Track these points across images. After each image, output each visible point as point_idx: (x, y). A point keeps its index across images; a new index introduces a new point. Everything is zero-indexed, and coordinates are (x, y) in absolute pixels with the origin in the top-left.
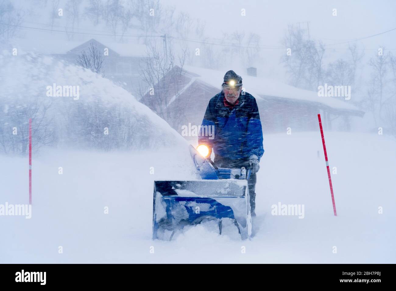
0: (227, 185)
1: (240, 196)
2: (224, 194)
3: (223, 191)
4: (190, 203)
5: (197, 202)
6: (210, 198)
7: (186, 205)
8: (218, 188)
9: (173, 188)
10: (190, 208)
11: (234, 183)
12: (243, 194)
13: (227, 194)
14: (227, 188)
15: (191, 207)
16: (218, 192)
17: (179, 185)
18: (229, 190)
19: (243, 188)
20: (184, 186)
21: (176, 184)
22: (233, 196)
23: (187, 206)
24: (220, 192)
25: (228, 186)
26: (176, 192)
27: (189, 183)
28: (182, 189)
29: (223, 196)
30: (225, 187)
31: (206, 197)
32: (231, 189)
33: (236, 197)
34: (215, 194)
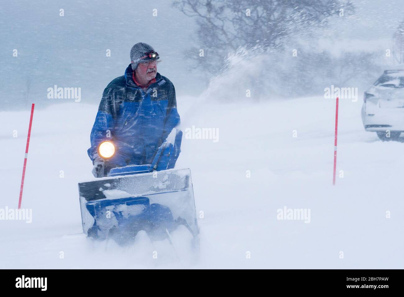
0: (166, 177)
1: (181, 189)
2: (162, 189)
3: (161, 186)
4: (119, 207)
5: (128, 204)
6: (144, 196)
7: (114, 211)
8: (155, 183)
9: (101, 189)
10: (119, 214)
11: (174, 173)
12: (184, 186)
13: (166, 189)
14: (166, 181)
15: (120, 212)
16: (156, 187)
17: (108, 185)
18: (168, 183)
19: (185, 177)
20: (114, 186)
21: (105, 184)
22: (173, 191)
23: (116, 211)
24: (158, 187)
25: (168, 179)
26: (104, 194)
27: (120, 180)
28: (111, 188)
29: (161, 192)
30: (163, 179)
31: (140, 195)
32: (171, 182)
33: (176, 191)
34: (151, 190)
